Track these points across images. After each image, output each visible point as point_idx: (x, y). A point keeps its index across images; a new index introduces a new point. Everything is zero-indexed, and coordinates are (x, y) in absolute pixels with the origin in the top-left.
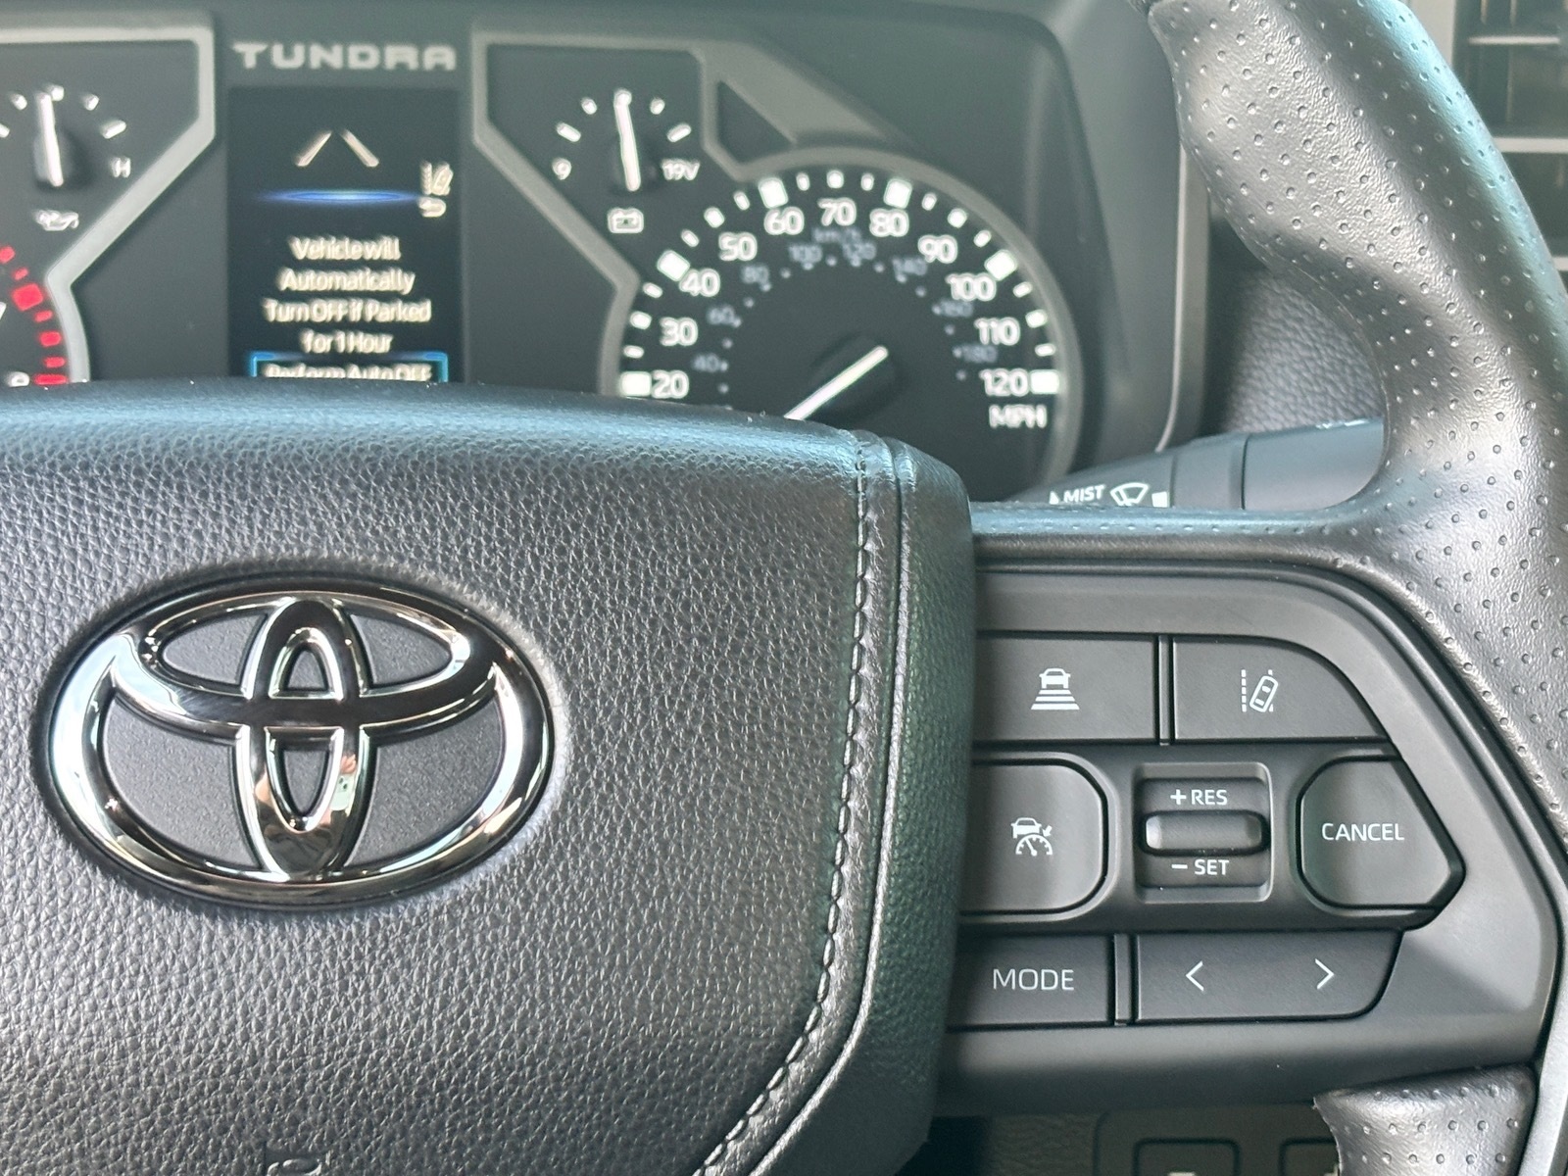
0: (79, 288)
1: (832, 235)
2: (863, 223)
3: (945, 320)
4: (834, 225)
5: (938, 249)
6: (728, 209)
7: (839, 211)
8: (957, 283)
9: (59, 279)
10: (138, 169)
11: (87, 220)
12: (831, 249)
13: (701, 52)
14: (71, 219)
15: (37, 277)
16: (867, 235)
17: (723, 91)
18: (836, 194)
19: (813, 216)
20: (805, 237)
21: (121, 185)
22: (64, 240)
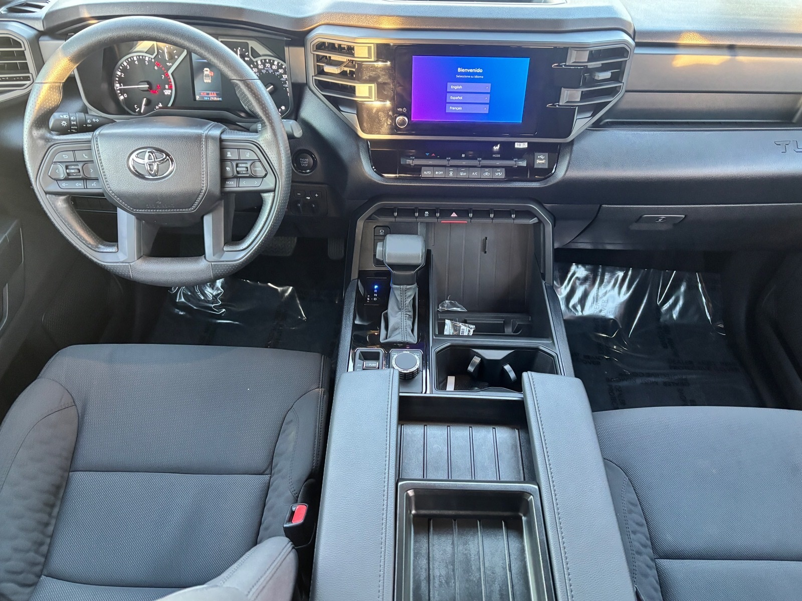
0: (172, 74)
1: (267, 69)
2: (271, 67)
3: (283, 81)
4: (267, 67)
5: (281, 71)
6: (253, 64)
7: (268, 65)
8: (284, 76)
9: (170, 72)
10: (178, 57)
11: (173, 64)
12: (267, 70)
13: (249, 42)
14: (171, 64)
15: (167, 72)
16: (272, 69)
17: (251, 47)
18: (268, 63)
19: (265, 66)
20: (264, 69)
21: (177, 59)
22: (170, 67)
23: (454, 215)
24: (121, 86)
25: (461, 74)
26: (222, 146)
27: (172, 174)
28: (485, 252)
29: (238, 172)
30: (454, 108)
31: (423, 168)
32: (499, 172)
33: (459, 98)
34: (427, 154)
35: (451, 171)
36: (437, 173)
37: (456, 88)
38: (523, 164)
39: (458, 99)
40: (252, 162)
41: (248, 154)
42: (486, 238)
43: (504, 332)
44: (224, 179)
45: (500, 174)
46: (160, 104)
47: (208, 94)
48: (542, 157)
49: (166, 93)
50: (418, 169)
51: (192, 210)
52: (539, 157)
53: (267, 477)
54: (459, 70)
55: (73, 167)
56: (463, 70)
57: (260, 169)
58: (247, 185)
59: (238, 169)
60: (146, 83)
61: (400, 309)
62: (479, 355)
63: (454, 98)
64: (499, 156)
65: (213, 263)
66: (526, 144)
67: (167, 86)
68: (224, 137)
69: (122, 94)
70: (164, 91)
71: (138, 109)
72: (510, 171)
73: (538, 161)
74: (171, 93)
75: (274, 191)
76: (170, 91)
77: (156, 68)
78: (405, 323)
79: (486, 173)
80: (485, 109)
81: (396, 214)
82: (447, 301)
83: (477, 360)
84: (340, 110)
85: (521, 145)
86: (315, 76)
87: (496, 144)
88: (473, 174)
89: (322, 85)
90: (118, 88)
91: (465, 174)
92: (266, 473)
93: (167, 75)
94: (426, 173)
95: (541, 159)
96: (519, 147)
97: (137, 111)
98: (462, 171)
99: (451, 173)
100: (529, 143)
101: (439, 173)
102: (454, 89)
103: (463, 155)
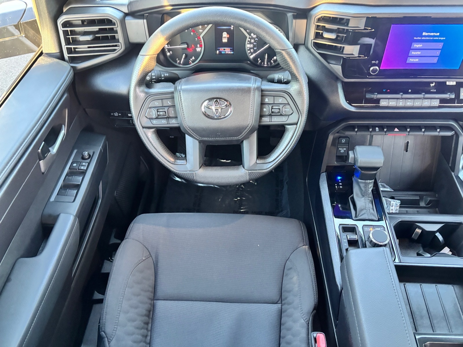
23: (396, 130)
24: (168, 46)
25: (425, 36)
26: (263, 94)
27: (230, 115)
28: (407, 151)
29: (272, 112)
30: (412, 60)
31: (381, 100)
32: (435, 101)
33: (418, 53)
34: (384, 90)
35: (401, 101)
37: (417, 46)
38: (453, 96)
39: (418, 54)
40: (283, 105)
41: (281, 99)
42: (408, 142)
43: (419, 205)
44: (261, 116)
45: (436, 103)
46: (193, 57)
47: (224, 49)
49: (197, 50)
50: (378, 101)
51: (240, 137)
53: (280, 305)
54: (424, 34)
55: (161, 110)
56: (427, 34)
57: (288, 110)
58: (276, 120)
59: (273, 110)
60: (186, 44)
61: (363, 196)
62: (420, 228)
63: (414, 53)
64: (435, 90)
65: (249, 171)
66: (455, 82)
67: (198, 46)
68: (264, 87)
69: (169, 52)
70: (196, 49)
71: (179, 61)
72: (442, 101)
73: (462, 94)
74: (201, 50)
75: (297, 124)
76: (200, 49)
77: (192, 33)
78: (368, 206)
79: (426, 103)
80: (435, 60)
81: (356, 130)
83: (418, 231)
84: (329, 63)
85: (451, 83)
86: (314, 39)
87: (432, 83)
88: (417, 103)
89: (317, 46)
90: (166, 48)
91: (411, 103)
92: (278, 303)
93: (199, 38)
94: (383, 103)
96: (449, 84)
97: (178, 62)
98: (409, 102)
99: (401, 103)
100: (457, 82)
101: (392, 103)
102: (416, 47)
103: (410, 91)
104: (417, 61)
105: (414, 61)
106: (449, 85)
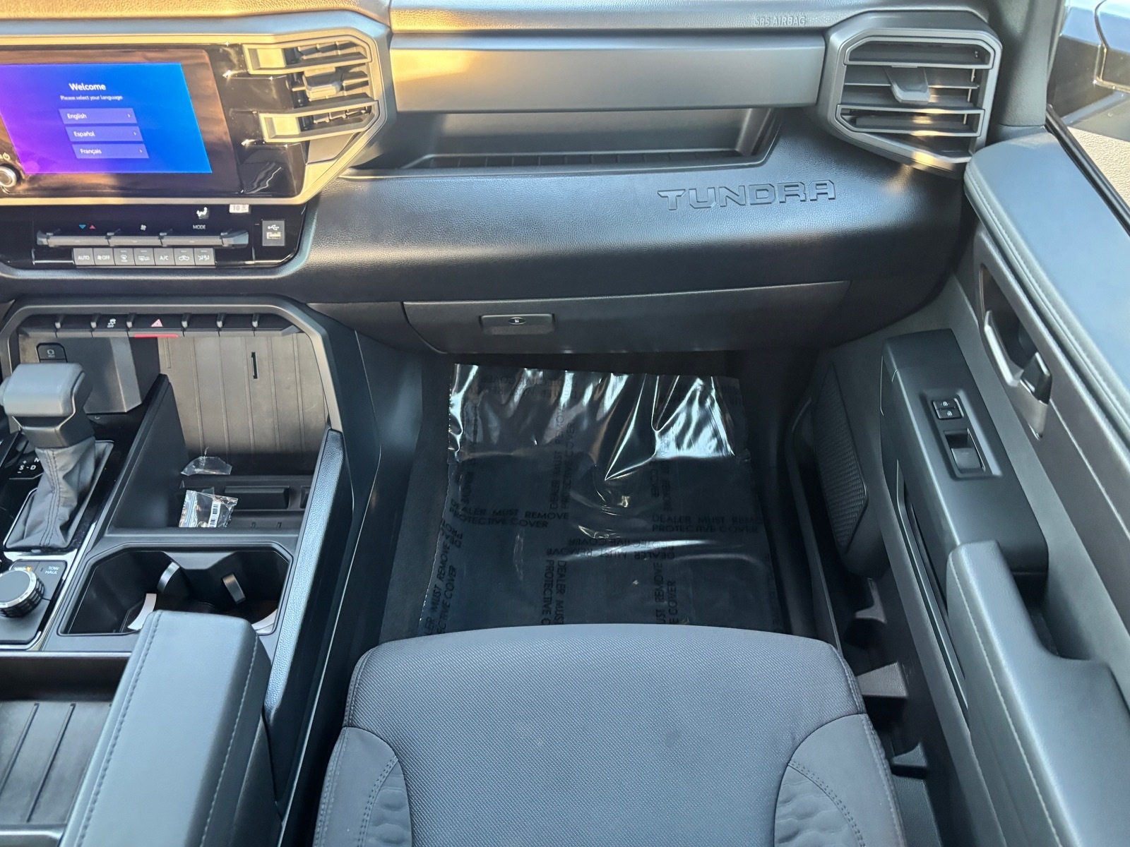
23: (157, 324)
25: (79, 93)
30: (88, 152)
31: (75, 250)
32: (204, 254)
33: (89, 134)
34: (83, 226)
35: (124, 253)
36: (99, 257)
37: (76, 117)
38: (243, 240)
39: (88, 137)
42: (253, 355)
45: (207, 259)
48: (274, 227)
52: (269, 228)
54: (73, 87)
62: (176, 562)
63: (80, 135)
64: (204, 227)
66: (247, 207)
72: (222, 254)
73: (269, 235)
79: (184, 258)
80: (141, 152)
81: (58, 325)
82: (201, 458)
83: (173, 567)
85: (239, 207)
87: (201, 208)
88: (161, 258)
91: (148, 259)
94: (81, 258)
95: (272, 231)
96: (236, 211)
98: (142, 254)
99: (124, 258)
100: (252, 207)
101: (104, 259)
102: (73, 119)
103: (143, 227)
104: (98, 154)
105: (91, 154)
106: (234, 214)
